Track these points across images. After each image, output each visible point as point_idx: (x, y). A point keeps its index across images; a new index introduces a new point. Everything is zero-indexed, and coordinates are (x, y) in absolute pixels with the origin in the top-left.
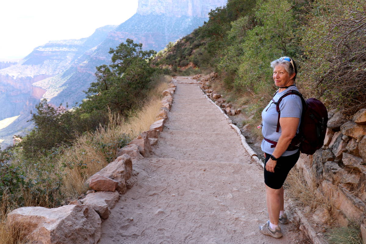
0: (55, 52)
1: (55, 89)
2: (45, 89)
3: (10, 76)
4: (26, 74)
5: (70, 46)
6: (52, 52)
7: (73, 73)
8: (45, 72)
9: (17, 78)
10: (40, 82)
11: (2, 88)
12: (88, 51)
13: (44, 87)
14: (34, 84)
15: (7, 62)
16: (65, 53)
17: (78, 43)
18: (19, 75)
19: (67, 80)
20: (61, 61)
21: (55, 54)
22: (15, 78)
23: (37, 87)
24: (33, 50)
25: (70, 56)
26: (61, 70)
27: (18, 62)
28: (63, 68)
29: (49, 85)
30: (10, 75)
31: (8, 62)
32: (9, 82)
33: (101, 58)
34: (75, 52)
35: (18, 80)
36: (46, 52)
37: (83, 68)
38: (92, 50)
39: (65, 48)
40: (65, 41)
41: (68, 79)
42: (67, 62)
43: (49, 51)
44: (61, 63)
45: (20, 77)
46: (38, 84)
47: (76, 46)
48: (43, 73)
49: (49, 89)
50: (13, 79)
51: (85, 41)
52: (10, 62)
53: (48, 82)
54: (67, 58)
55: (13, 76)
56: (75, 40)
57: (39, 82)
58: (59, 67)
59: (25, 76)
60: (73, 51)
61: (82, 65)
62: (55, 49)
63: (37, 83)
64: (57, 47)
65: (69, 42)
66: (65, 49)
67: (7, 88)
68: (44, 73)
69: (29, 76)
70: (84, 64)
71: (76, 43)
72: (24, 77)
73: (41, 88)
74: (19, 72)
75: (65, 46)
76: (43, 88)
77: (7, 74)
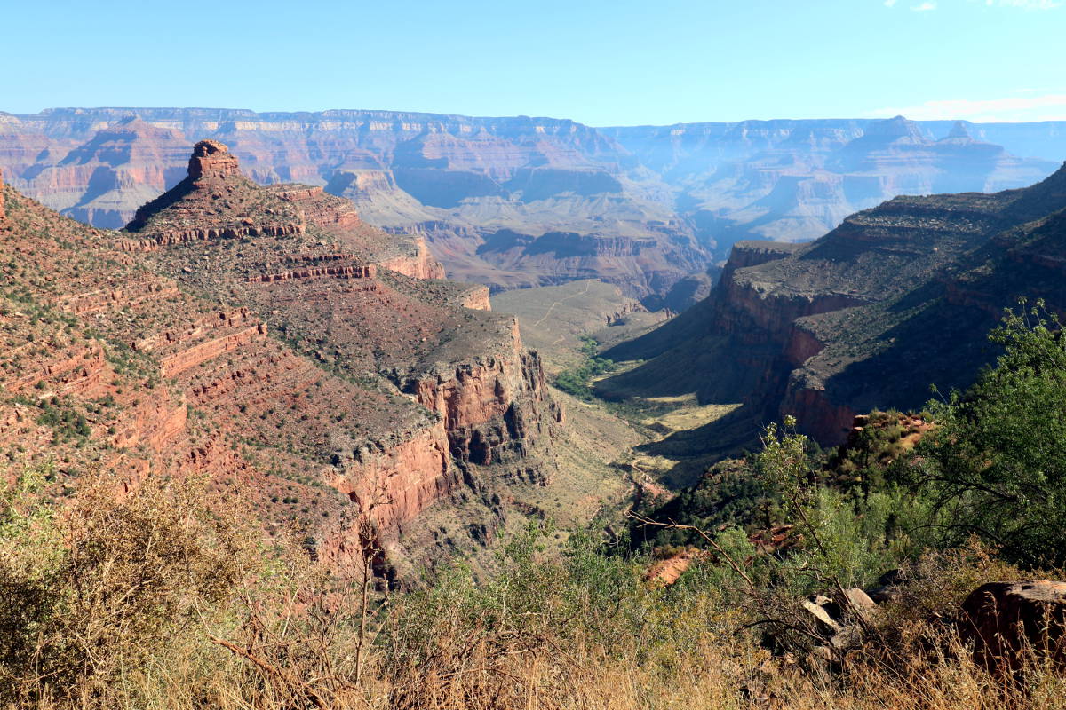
0: (901, 229)
1: (851, 346)
2: (822, 342)
3: (753, 289)
4: (797, 288)
5: (956, 216)
6: (892, 230)
7: (926, 301)
8: (851, 289)
9: (770, 296)
10: (820, 316)
11: (728, 319)
12: (1006, 234)
13: (825, 334)
14: (800, 321)
15: (767, 250)
16: (931, 236)
17: (985, 206)
18: (776, 289)
19: (898, 323)
20: (909, 261)
21: (897, 236)
22: (764, 296)
23: (805, 332)
24: (842, 222)
25: (946, 246)
26: (903, 288)
27: (792, 253)
28: (910, 282)
29: (840, 332)
30: (755, 285)
31: (769, 252)
32: (746, 305)
33: (1048, 261)
34: (969, 234)
35: (770, 304)
36: (874, 228)
37: (963, 291)
38: (1024, 229)
39: (938, 220)
40: (944, 197)
41: (905, 319)
42: (928, 264)
43: (882, 227)
44: (908, 267)
45: (776, 295)
46: (810, 322)
47: (975, 216)
48: (841, 292)
49: (834, 342)
50: (758, 297)
51: (1012, 201)
52: (772, 251)
53: (840, 322)
54: (933, 252)
55: (762, 291)
56: (980, 196)
57: (817, 316)
58: (896, 279)
59: (791, 294)
60: (959, 233)
61: (966, 278)
62: (901, 222)
63: (809, 319)
64: (911, 217)
65: (957, 203)
66: (934, 223)
67: (739, 321)
68: (846, 293)
69: (802, 294)
70: (976, 274)
71: (978, 204)
72: (788, 295)
73: (812, 335)
74: (780, 281)
75: (940, 213)
76: (819, 336)
77: (748, 281)
